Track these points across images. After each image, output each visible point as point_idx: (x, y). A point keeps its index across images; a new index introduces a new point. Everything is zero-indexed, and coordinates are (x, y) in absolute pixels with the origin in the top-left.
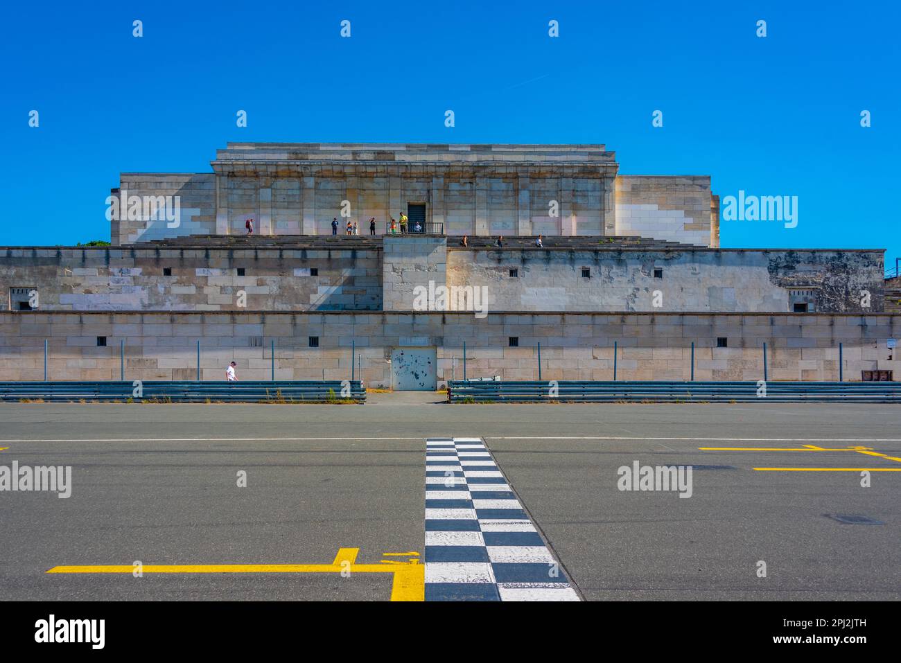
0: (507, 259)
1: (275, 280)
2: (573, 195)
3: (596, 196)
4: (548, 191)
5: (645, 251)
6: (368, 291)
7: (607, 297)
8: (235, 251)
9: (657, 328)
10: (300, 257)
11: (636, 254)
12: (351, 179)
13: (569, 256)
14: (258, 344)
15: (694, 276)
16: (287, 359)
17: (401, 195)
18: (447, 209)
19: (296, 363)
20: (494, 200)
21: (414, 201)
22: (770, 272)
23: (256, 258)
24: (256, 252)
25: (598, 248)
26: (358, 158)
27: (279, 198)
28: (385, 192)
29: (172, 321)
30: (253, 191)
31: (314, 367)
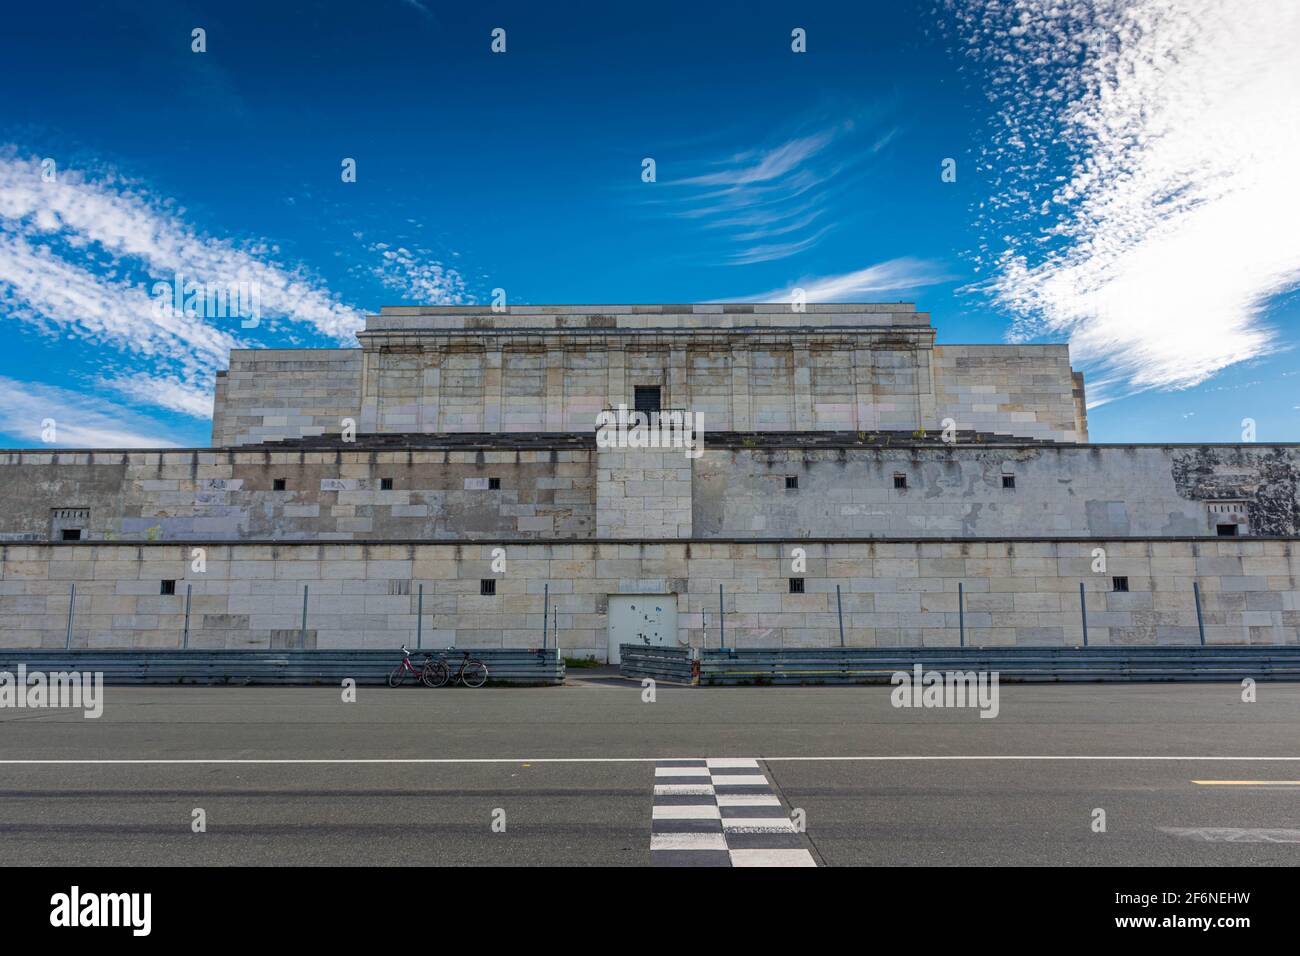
0: (782, 462)
1: (437, 495)
2: (874, 374)
3: (907, 375)
4: (836, 368)
5: (986, 448)
6: (575, 511)
7: (933, 518)
8: (379, 454)
9: (1018, 563)
10: (474, 461)
11: (974, 453)
12: (554, 354)
13: (874, 457)
14: (402, 592)
15: (1063, 485)
16: (446, 615)
17: (625, 376)
18: (691, 395)
19: (460, 620)
20: (759, 382)
21: (643, 382)
22: (1176, 479)
23: (410, 464)
24: (410, 455)
25: (917, 445)
26: (564, 326)
27: (452, 382)
28: (602, 372)
29: (275, 556)
30: (414, 373)
31: (488, 627)
